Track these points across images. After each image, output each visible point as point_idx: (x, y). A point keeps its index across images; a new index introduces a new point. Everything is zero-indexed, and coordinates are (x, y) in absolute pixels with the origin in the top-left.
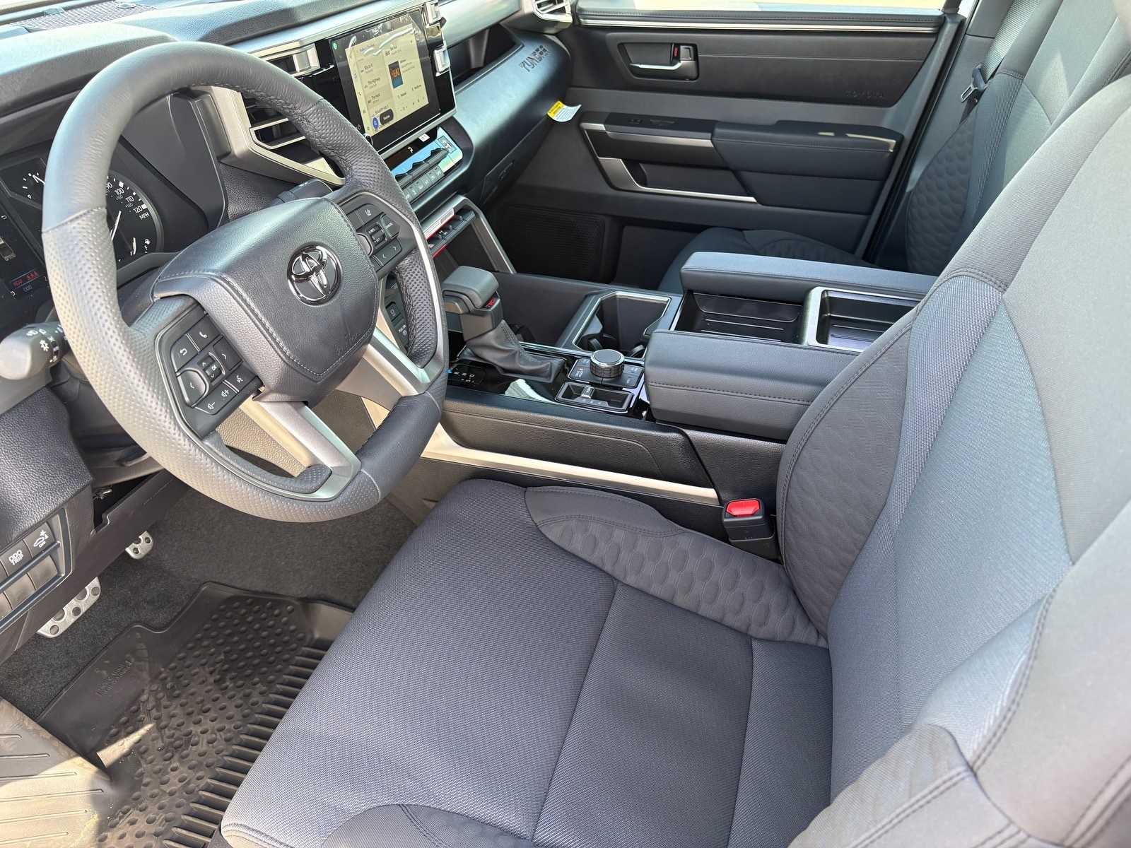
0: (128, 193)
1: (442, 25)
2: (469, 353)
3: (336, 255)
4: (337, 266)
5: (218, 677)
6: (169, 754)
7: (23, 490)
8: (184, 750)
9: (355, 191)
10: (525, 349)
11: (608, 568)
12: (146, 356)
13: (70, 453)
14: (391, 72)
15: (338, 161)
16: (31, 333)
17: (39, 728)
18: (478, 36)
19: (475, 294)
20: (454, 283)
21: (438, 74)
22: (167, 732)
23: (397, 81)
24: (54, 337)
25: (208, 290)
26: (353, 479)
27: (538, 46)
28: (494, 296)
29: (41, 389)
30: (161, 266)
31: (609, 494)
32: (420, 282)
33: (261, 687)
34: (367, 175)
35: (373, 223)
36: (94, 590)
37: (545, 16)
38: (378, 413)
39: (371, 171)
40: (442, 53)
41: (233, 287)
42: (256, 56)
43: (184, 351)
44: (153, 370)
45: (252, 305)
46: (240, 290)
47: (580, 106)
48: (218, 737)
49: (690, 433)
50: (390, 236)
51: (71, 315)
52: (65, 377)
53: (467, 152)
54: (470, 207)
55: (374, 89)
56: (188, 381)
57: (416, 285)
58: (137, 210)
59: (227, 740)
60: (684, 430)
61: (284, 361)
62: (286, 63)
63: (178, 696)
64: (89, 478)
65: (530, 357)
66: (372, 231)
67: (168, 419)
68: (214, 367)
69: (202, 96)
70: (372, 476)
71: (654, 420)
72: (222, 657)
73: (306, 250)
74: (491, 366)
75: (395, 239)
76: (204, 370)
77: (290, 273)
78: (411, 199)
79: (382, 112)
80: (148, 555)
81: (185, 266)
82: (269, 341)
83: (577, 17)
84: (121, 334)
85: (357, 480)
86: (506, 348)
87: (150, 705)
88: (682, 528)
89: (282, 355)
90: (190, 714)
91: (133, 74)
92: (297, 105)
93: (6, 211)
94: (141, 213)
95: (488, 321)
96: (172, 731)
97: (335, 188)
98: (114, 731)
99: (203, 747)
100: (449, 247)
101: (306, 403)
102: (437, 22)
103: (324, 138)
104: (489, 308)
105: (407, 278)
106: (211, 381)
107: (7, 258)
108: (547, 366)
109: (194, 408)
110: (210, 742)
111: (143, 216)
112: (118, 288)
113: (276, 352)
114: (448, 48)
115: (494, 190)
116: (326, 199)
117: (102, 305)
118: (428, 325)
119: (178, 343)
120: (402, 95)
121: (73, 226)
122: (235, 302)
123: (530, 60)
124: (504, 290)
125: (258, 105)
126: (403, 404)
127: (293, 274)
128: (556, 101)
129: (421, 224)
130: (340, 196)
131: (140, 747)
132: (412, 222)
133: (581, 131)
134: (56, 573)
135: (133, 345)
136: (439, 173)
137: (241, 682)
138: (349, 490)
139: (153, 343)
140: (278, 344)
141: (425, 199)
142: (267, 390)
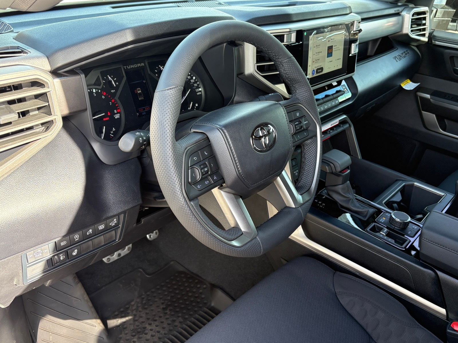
0: (195, 82)
1: (359, 32)
2: (326, 193)
3: (276, 131)
4: (275, 136)
5: (164, 307)
6: (134, 334)
7: (113, 199)
8: (141, 334)
9: (294, 102)
10: (356, 199)
11: (369, 330)
12: (179, 157)
13: (137, 189)
14: (328, 50)
15: (291, 87)
16: (137, 133)
17: (89, 300)
18: (375, 41)
19: (338, 164)
20: (328, 157)
21: (350, 55)
22: (137, 323)
23: (330, 54)
24: (146, 138)
25: (214, 134)
26: (252, 240)
27: (405, 50)
28: (348, 168)
29: (135, 158)
30: (198, 117)
31: (381, 290)
32: (312, 153)
33: (181, 319)
34: (303, 96)
35: (299, 119)
36: (129, 248)
37: (413, 36)
38: (273, 211)
39: (305, 95)
40: (355, 46)
41: (225, 135)
42: (269, 32)
43: (195, 159)
44: (180, 163)
45: (231, 145)
46: (228, 137)
47: (419, 84)
48: (156, 335)
49: (440, 274)
50: (305, 127)
51: (155, 131)
52: (145, 155)
53: (354, 95)
54: (347, 121)
55: (318, 56)
56: (193, 172)
57: (310, 154)
58: (197, 90)
59: (160, 338)
60: (436, 270)
61: (237, 175)
62: (281, 37)
63: (146, 309)
64: (140, 202)
65: (357, 204)
66: (297, 123)
67: (179, 188)
68: (206, 169)
69: (239, 46)
70: (261, 241)
71: (420, 259)
72: (169, 298)
73: (263, 125)
74: (335, 202)
75: (306, 130)
76: (201, 169)
77: (253, 134)
78: (320, 111)
79: (318, 68)
80: (154, 240)
81: (209, 120)
82: (233, 164)
83: (431, 39)
84: (172, 144)
85: (253, 241)
86: (346, 196)
87: (134, 308)
88: (419, 325)
89: (237, 172)
90: (148, 319)
91: (213, 31)
92: (280, 57)
93: (146, 79)
94: (198, 92)
95: (340, 179)
96: (139, 324)
97: (285, 99)
98: (116, 313)
99: (148, 337)
100: (332, 138)
101: (241, 197)
102: (357, 31)
103: (288, 75)
104: (343, 173)
105: (307, 149)
106: (203, 175)
107: (140, 99)
108: (366, 211)
109: (191, 185)
110: (152, 336)
111: (198, 94)
112: (178, 123)
113: (235, 169)
114: (359, 44)
115: (362, 116)
116: (280, 104)
117: (168, 129)
118: (310, 175)
119: (194, 154)
120: (330, 62)
121: (168, 92)
122: (224, 142)
123: (399, 56)
124: (353, 166)
125: (262, 54)
126: (286, 210)
127: (254, 135)
128: (407, 79)
129: (322, 124)
130: (287, 103)
131: (124, 325)
132: (318, 123)
133: (416, 96)
134: (115, 239)
135: (175, 150)
136: (337, 102)
137: (173, 313)
138: (248, 245)
139: (184, 151)
140: (237, 166)
141: (327, 112)
142: (226, 186)
